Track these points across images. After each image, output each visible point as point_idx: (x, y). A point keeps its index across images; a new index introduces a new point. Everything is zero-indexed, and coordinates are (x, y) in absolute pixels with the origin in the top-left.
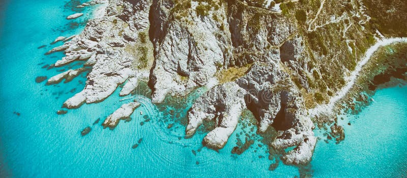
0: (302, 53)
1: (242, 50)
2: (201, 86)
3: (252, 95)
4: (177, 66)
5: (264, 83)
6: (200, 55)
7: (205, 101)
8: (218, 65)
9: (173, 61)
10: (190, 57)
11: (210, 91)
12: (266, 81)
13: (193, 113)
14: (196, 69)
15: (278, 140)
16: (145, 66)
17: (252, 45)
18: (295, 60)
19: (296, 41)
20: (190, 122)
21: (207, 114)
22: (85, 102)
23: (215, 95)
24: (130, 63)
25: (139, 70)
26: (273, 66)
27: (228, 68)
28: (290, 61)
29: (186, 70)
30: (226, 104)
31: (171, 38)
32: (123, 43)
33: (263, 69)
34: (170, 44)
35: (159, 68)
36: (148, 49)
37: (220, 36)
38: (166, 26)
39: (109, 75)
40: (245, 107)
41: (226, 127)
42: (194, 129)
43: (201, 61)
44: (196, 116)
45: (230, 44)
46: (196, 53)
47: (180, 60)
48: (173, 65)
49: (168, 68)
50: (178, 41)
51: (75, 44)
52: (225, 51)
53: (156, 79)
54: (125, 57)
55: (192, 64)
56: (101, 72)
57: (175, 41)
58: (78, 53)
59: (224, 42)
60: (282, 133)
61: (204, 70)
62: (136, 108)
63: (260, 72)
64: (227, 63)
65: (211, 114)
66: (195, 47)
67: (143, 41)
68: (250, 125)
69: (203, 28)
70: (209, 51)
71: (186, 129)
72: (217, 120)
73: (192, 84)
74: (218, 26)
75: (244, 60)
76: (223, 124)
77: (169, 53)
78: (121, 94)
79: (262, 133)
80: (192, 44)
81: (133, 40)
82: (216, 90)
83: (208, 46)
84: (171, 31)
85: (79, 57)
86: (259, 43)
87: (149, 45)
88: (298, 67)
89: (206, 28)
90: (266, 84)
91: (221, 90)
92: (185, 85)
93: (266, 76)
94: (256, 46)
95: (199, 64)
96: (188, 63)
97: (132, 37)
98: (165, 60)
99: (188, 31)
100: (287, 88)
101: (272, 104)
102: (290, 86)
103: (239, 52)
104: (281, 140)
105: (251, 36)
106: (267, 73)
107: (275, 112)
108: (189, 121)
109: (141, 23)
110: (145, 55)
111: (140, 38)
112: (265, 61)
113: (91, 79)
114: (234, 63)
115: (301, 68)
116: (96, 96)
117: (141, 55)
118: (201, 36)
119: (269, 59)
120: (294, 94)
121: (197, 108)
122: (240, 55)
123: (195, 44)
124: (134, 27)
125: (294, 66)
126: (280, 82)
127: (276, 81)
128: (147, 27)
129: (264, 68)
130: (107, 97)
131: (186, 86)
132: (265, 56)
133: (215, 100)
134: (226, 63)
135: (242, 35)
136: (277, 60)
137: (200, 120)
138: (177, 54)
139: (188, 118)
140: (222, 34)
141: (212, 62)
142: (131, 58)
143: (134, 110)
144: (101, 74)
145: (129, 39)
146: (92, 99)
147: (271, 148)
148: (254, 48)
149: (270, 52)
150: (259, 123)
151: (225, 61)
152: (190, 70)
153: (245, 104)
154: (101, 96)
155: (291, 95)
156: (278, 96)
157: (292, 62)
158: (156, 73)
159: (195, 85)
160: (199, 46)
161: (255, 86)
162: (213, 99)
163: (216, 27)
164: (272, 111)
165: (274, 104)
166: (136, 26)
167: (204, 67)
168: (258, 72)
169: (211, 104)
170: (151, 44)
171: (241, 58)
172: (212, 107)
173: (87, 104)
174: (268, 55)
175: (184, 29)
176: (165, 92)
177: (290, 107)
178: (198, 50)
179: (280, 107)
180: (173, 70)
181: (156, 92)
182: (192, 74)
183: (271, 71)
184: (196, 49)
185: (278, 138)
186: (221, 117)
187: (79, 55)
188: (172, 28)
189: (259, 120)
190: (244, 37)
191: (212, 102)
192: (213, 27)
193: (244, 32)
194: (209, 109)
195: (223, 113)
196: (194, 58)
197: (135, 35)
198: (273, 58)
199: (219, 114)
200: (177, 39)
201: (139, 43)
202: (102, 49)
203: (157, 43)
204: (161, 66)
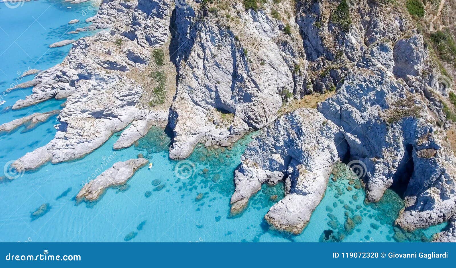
0: (427, 61)
1: (324, 65)
2: (256, 129)
3: (349, 134)
4: (213, 94)
5: (369, 109)
6: (252, 73)
7: (263, 147)
8: (284, 94)
9: (206, 86)
10: (235, 76)
11: (273, 126)
12: (372, 105)
13: (242, 171)
14: (247, 98)
15: (408, 213)
16: (162, 102)
17: (340, 54)
18: (416, 74)
19: (415, 38)
20: (238, 187)
21: (269, 173)
22: (49, 161)
23: (282, 133)
24: (136, 98)
25: (152, 109)
26: (382, 74)
27: (301, 98)
28: (408, 76)
29: (230, 101)
30: (304, 149)
31: (202, 46)
32: (124, 64)
33: (365, 81)
34: (202, 56)
35: (182, 99)
36: (167, 75)
37: (285, 44)
38: (195, 29)
39: (98, 115)
40: (337, 158)
41: (305, 194)
42: (245, 200)
43: (255, 83)
44: (249, 175)
45: (302, 56)
46: (246, 69)
47: (219, 83)
48: (207, 93)
49: (198, 100)
50: (214, 50)
51: (52, 77)
52: (295, 70)
53: (178, 116)
54: (128, 86)
55: (240, 89)
56: (83, 108)
57: (210, 50)
58: (53, 88)
59: (293, 54)
60: (414, 201)
61: (261, 100)
62: (139, 168)
63: (361, 86)
64: (300, 88)
65: (275, 172)
66: (244, 59)
67: (160, 63)
68: (349, 189)
69: (256, 31)
70: (267, 68)
71: (230, 201)
72: (288, 181)
73: (241, 126)
74: (280, 27)
75: (329, 80)
76: (299, 186)
77: (200, 72)
78: (116, 146)
79: (374, 202)
80: (238, 55)
81: (142, 61)
82: (282, 123)
83: (265, 58)
84: (202, 35)
85: (54, 95)
86: (353, 48)
87: (169, 68)
88: (423, 86)
89: (262, 31)
90: (373, 111)
91: (292, 122)
92: (229, 127)
93: (372, 94)
94: (346, 54)
95: (251, 90)
96: (232, 88)
97: (141, 56)
98: (194, 84)
99: (231, 33)
100: (414, 112)
101: (387, 145)
102: (419, 108)
103: (319, 68)
104: (413, 213)
105: (337, 38)
106: (374, 89)
107: (394, 161)
108: (235, 185)
109: (157, 34)
110: (162, 84)
111: (154, 58)
112: (367, 66)
113: (62, 120)
114: (311, 87)
115: (428, 87)
116: (69, 150)
117: (156, 85)
118: (254, 42)
119: (374, 61)
120: (427, 121)
121: (250, 161)
122: (320, 72)
123: (244, 54)
124: (144, 40)
125: (416, 83)
126: (399, 103)
127: (391, 103)
128: (166, 40)
129: (367, 79)
130: (90, 153)
131: (230, 130)
132: (367, 56)
133: (282, 143)
134: (298, 88)
135: (322, 39)
136: (389, 63)
137: (255, 183)
138: (214, 73)
139: (234, 181)
140: (288, 40)
141: (274, 88)
142: (138, 89)
143: (135, 170)
144: (83, 111)
145: (136, 59)
146: (62, 154)
147: (397, 229)
148: (344, 58)
149: (375, 49)
150: (367, 186)
151: (295, 86)
152: (236, 101)
153: (336, 153)
154: (79, 149)
155: (422, 125)
156: (398, 129)
157: (411, 77)
158: (177, 107)
159: (247, 127)
160: (250, 56)
161: (354, 115)
162: (278, 141)
163: (277, 29)
164: (389, 159)
165: (391, 146)
166: (148, 39)
167: (259, 94)
168: (357, 88)
169: (274, 150)
170: (173, 66)
171: (323, 76)
172: (278, 158)
173: (54, 164)
174: (372, 53)
175: (224, 29)
176: (193, 139)
177: (423, 147)
178: (249, 64)
179: (402, 151)
180: (207, 102)
181: (177, 138)
182: (240, 107)
183: (380, 84)
184: (245, 61)
185: (406, 210)
186: (295, 175)
187: (54, 91)
188: (203, 29)
189: (366, 179)
190: (325, 42)
191: (276, 147)
192: (273, 30)
193: (325, 33)
194: (272, 161)
195: (297, 167)
196: (243, 78)
197: (146, 53)
198: (381, 59)
199: (291, 170)
200: (212, 47)
201: (153, 66)
202: (87, 70)
203: (182, 61)
204: (186, 96)
